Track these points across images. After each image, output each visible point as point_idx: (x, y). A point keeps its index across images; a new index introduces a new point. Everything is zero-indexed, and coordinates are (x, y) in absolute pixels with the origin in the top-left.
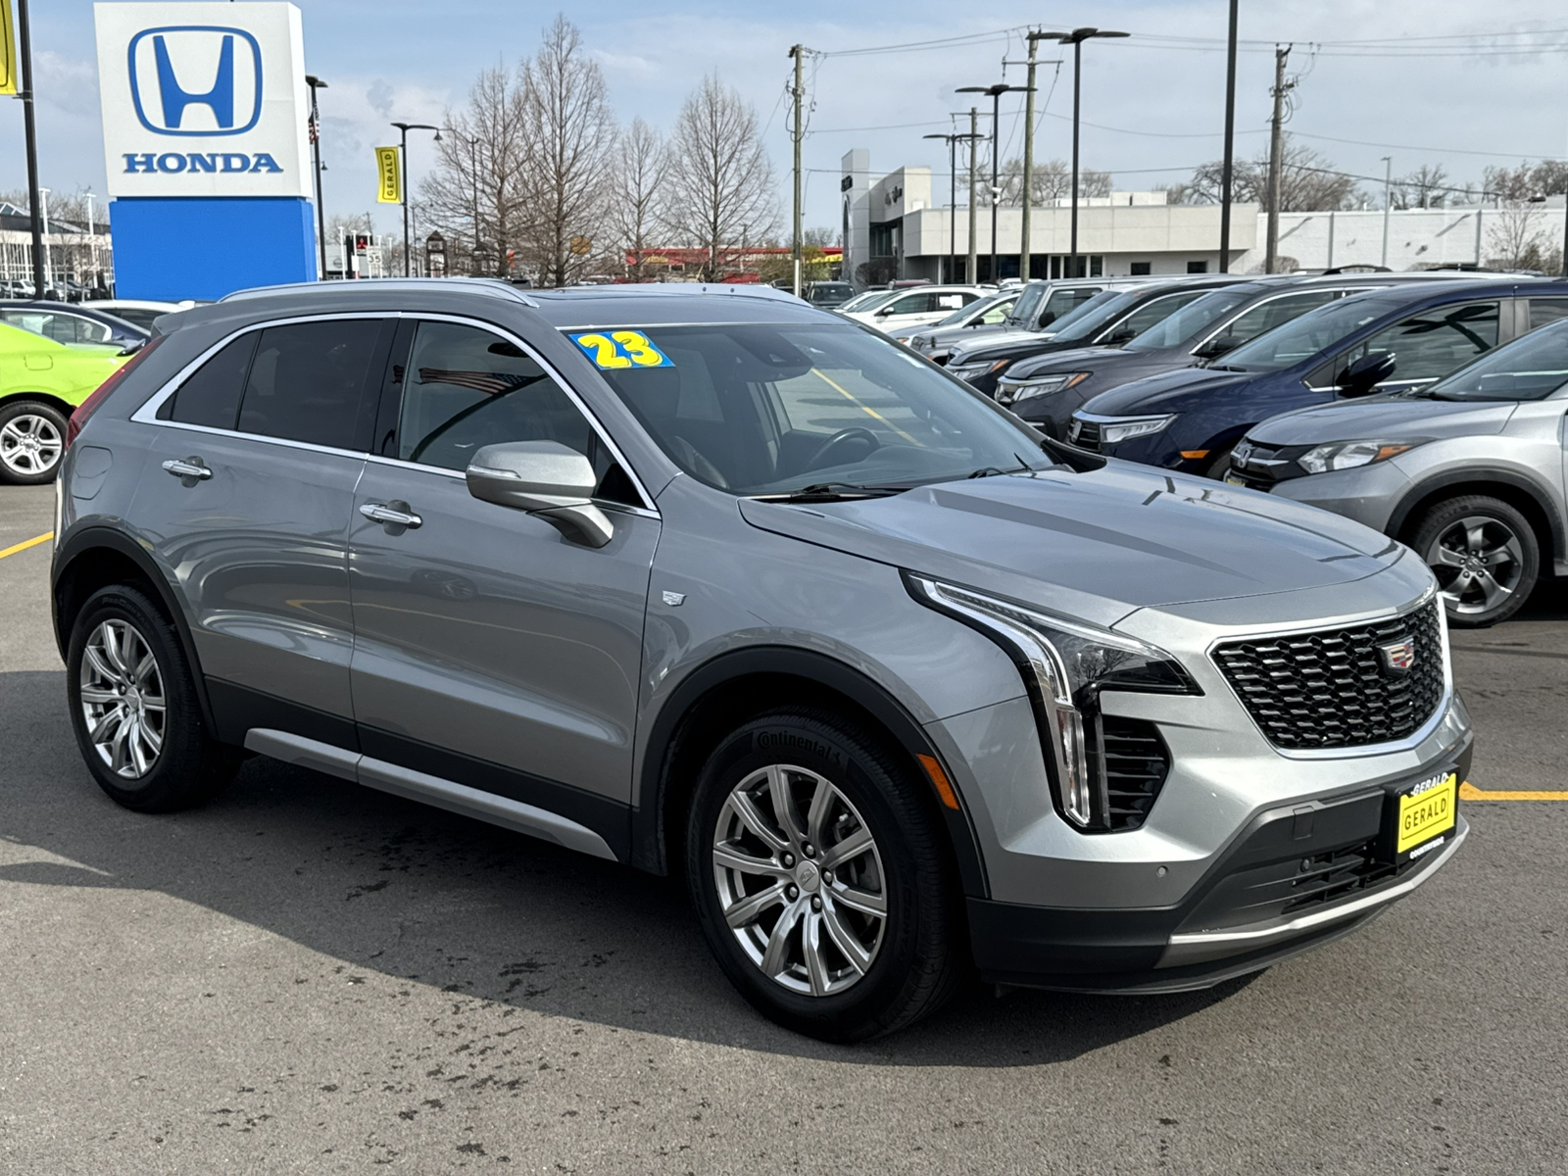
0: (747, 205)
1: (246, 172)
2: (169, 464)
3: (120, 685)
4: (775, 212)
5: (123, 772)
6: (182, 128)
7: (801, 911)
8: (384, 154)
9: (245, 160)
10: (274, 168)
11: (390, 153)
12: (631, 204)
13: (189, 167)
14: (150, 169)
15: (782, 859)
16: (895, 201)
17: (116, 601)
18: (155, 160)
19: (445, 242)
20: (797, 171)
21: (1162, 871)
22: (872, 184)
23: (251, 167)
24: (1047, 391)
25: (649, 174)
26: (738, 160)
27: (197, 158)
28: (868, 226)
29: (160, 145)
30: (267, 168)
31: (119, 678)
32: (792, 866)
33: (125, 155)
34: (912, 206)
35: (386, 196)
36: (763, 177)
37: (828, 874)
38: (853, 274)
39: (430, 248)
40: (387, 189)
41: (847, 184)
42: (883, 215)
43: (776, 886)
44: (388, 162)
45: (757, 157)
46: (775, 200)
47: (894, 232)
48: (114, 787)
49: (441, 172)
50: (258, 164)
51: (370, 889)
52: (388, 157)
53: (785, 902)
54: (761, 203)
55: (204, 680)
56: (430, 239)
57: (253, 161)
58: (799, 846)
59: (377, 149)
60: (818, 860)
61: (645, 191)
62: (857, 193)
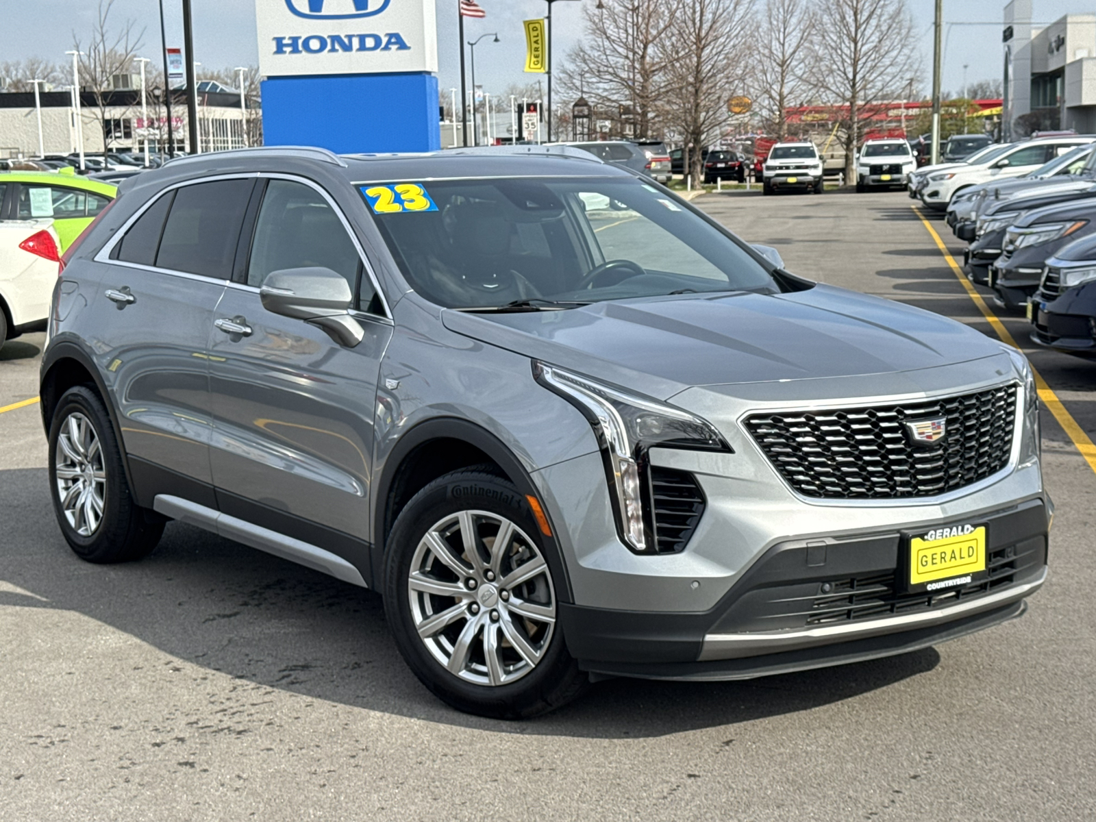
0: (887, 61)
1: (379, 50)
2: (109, 292)
3: (81, 464)
4: (915, 67)
5: (81, 531)
6: (324, 12)
7: (482, 622)
8: (531, 26)
9: (377, 39)
10: (403, 46)
11: (537, 25)
12: (774, 64)
13: (329, 47)
14: (295, 50)
15: (467, 584)
16: (1058, 49)
17: (76, 398)
18: (300, 42)
19: (589, 107)
20: (937, 25)
21: (696, 585)
22: (1034, 34)
23: (383, 45)
24: (1046, 238)
25: (794, 34)
26: (880, 16)
27: (336, 39)
28: (1029, 78)
29: (305, 28)
30: (396, 46)
31: (80, 458)
32: (475, 588)
33: (275, 39)
34: (1075, 54)
35: (532, 66)
36: (904, 32)
37: (504, 593)
38: (1012, 125)
39: (576, 113)
40: (533, 59)
41: (1008, 34)
42: (1046, 66)
43: (461, 604)
44: (535, 33)
45: (898, 12)
46: (916, 55)
47: (1059, 81)
48: (75, 543)
49: (587, 41)
50: (389, 42)
51: (224, 616)
52: (535, 29)
53: (468, 616)
54: (901, 59)
55: (127, 458)
56: (576, 105)
57: (385, 40)
58: (481, 572)
59: (525, 22)
60: (497, 583)
61: (789, 51)
62: (1016, 44)
